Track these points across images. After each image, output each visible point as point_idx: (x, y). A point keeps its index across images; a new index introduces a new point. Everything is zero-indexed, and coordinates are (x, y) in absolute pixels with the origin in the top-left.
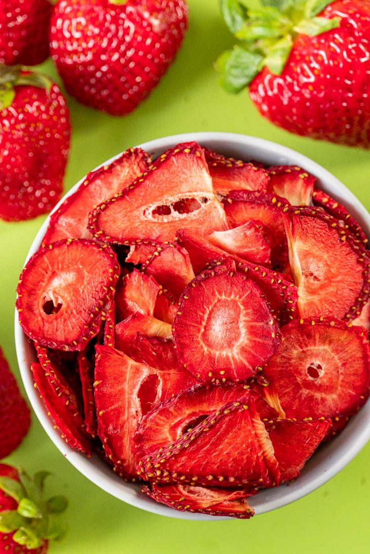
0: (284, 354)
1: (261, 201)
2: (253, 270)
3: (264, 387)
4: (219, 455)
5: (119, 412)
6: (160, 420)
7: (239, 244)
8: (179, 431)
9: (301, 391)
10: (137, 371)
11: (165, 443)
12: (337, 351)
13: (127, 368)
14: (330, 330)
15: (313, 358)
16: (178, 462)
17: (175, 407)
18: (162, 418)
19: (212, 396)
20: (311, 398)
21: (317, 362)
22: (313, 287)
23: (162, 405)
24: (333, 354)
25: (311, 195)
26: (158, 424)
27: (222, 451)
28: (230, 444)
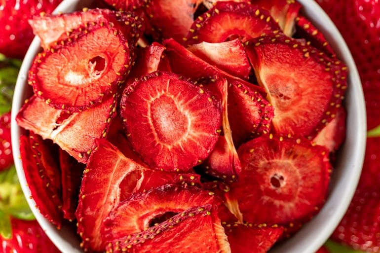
0: (251, 164)
1: (246, 12)
2: (236, 87)
3: (225, 192)
4: (181, 248)
5: (99, 197)
6: (130, 210)
7: (223, 57)
8: (146, 222)
9: (262, 198)
10: (125, 164)
11: (132, 230)
12: (299, 165)
13: (116, 161)
14: (295, 147)
15: (277, 170)
16: (143, 249)
17: (145, 201)
18: (133, 209)
19: (179, 197)
20: (270, 205)
21: (280, 174)
22: (285, 106)
23: (133, 198)
24: (295, 168)
25: (295, 20)
26: (127, 214)
27: (184, 245)
28: (192, 241)
